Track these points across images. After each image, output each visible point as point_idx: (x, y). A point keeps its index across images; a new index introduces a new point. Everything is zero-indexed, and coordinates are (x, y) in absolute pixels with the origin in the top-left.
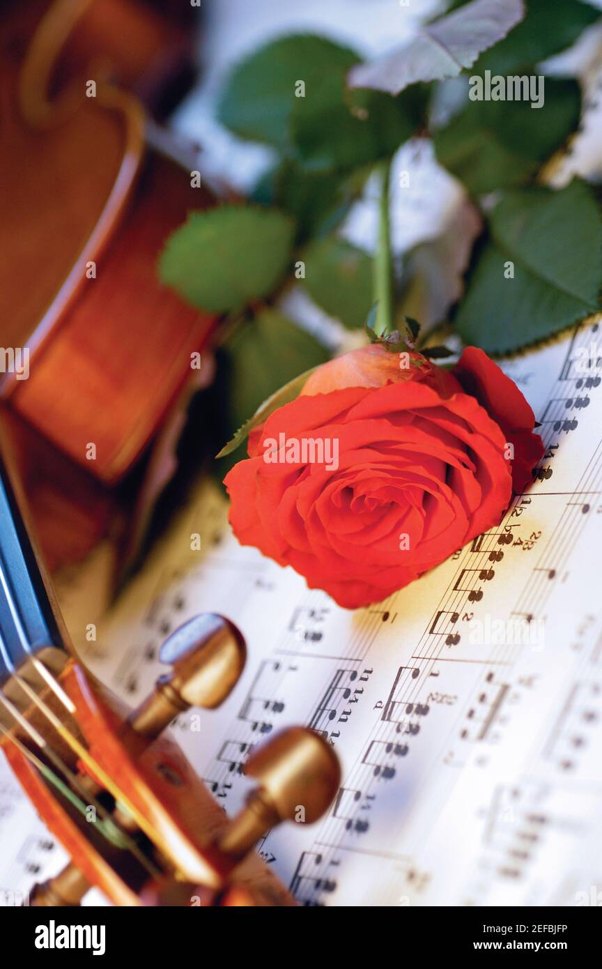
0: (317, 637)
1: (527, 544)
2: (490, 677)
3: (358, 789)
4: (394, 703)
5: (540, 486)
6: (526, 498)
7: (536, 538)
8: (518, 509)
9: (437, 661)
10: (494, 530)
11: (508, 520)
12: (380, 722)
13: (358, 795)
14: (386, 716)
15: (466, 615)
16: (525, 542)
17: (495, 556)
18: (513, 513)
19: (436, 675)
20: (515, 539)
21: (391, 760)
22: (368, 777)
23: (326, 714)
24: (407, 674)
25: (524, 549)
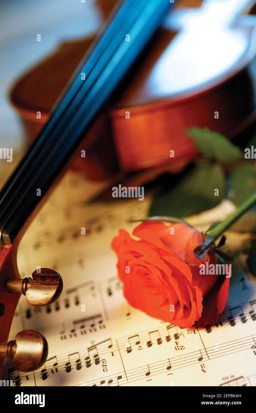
0: (110, 294)
1: (178, 347)
2: (120, 378)
3: (58, 362)
4: (96, 348)
5: (203, 332)
6: (196, 331)
7: (181, 349)
8: (190, 331)
9: (118, 351)
10: (178, 328)
11: (185, 331)
12: (86, 349)
13: (56, 364)
14: (90, 349)
15: (140, 347)
16: (178, 346)
17: (168, 339)
18: (188, 330)
19: (113, 355)
20: (177, 341)
21: (74, 366)
22: (64, 362)
23: (81, 324)
24: (109, 343)
25: (175, 348)
